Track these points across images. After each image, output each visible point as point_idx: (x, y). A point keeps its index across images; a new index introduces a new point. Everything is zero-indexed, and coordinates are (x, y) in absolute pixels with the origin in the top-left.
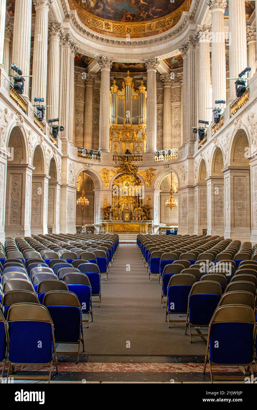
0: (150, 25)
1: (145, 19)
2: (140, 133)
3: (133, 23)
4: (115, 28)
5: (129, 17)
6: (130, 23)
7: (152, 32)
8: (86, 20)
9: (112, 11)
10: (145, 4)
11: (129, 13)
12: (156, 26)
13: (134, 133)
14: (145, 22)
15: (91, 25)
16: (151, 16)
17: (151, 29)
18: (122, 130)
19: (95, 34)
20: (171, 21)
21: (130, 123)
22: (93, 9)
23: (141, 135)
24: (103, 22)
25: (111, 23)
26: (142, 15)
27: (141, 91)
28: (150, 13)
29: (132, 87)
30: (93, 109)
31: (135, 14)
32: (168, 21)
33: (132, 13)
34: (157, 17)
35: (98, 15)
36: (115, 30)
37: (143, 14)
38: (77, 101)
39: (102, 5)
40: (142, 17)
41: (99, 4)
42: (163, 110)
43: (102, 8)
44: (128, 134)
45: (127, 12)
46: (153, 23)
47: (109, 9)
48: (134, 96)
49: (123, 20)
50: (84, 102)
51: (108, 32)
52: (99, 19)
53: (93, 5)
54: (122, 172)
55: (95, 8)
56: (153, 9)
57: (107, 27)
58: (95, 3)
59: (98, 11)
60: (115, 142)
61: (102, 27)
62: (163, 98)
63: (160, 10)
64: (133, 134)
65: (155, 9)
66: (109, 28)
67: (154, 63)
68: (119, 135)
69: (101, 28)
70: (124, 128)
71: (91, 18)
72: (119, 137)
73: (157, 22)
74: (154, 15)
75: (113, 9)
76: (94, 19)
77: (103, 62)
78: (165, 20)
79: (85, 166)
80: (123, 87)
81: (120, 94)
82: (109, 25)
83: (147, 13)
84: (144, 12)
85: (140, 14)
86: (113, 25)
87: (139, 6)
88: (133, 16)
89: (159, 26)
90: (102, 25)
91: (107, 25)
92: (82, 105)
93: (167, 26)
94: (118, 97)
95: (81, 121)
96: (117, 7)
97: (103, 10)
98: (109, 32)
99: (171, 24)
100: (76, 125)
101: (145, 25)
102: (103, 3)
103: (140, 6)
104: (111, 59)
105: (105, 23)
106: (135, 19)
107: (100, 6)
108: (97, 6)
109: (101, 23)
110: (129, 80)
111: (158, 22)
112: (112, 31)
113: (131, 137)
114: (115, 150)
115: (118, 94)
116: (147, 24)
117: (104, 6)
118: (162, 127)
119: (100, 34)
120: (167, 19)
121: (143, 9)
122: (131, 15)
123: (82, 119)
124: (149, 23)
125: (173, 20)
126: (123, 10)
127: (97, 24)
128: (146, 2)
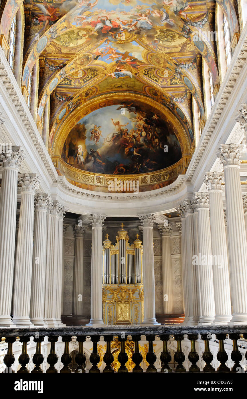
0: (145, 177)
1: (139, 171)
2: (136, 293)
3: (126, 175)
4: (106, 181)
5: (122, 169)
6: (124, 176)
7: (147, 186)
8: (76, 177)
9: (103, 164)
10: (139, 155)
11: (122, 165)
12: (151, 179)
13: (131, 293)
14: (139, 175)
15: (81, 181)
16: (146, 167)
17: (146, 183)
18: (117, 289)
19: (86, 191)
20: (167, 176)
21: (126, 283)
22: (83, 163)
23: (138, 295)
24: (94, 176)
25: (103, 177)
26: (135, 167)
27: (137, 246)
28: (144, 164)
29: (127, 241)
30: (84, 263)
31: (128, 165)
32: (163, 175)
33: (125, 165)
34: (152, 169)
35: (88, 170)
36: (107, 183)
37: (137, 166)
38: (65, 256)
39: (93, 159)
40: (135, 168)
41: (89, 158)
42: (161, 262)
43: (93, 161)
44: (123, 294)
45: (119, 163)
46: (148, 175)
47: (100, 161)
48: (129, 251)
49: (116, 172)
50: (74, 257)
51: (99, 186)
52: (90, 174)
53: (83, 159)
54: (116, 347)
55: (85, 162)
56: (148, 161)
57: (98, 181)
58: (85, 157)
59: (88, 165)
60: (109, 304)
61: (93, 181)
62: (161, 249)
63: (154, 162)
64: (129, 294)
65: (149, 161)
66: (100, 182)
67: (151, 220)
68: (113, 295)
69: (91, 183)
70: (118, 288)
71: (81, 173)
72: (113, 298)
73: (152, 175)
74: (148, 167)
75: (104, 162)
76: (84, 174)
77: (94, 220)
78: (161, 174)
79: (74, 344)
80: (116, 241)
81: (113, 250)
82: (100, 179)
83: (140, 165)
84: (137, 163)
85: (133, 166)
86: (105, 178)
87: (132, 157)
88: (126, 167)
89: (154, 179)
90: (93, 179)
91: (98, 179)
92: (71, 260)
93: (163, 180)
94: (111, 253)
95: (71, 278)
96: (109, 159)
97: (94, 163)
98: (101, 187)
99: (167, 179)
100: (65, 283)
101: (139, 178)
102: (94, 156)
103: (134, 157)
104: (102, 216)
105: (96, 177)
106: (128, 170)
107: (91, 160)
108: (87, 160)
109: (92, 178)
110: (123, 234)
111: (154, 175)
112: (103, 184)
113: (127, 297)
114: (109, 314)
115: (111, 250)
116: (141, 177)
117: (95, 159)
118: (162, 282)
119: (91, 191)
120: (162, 173)
121: (137, 160)
122: (123, 167)
123: (72, 275)
124: (144, 176)
125: (169, 175)
126: (115, 161)
127: (87, 179)
128: (139, 154)
